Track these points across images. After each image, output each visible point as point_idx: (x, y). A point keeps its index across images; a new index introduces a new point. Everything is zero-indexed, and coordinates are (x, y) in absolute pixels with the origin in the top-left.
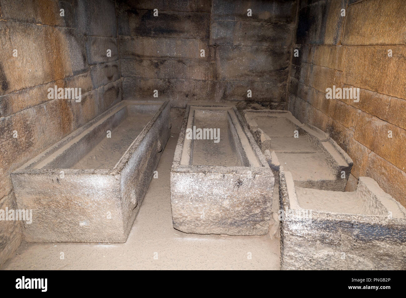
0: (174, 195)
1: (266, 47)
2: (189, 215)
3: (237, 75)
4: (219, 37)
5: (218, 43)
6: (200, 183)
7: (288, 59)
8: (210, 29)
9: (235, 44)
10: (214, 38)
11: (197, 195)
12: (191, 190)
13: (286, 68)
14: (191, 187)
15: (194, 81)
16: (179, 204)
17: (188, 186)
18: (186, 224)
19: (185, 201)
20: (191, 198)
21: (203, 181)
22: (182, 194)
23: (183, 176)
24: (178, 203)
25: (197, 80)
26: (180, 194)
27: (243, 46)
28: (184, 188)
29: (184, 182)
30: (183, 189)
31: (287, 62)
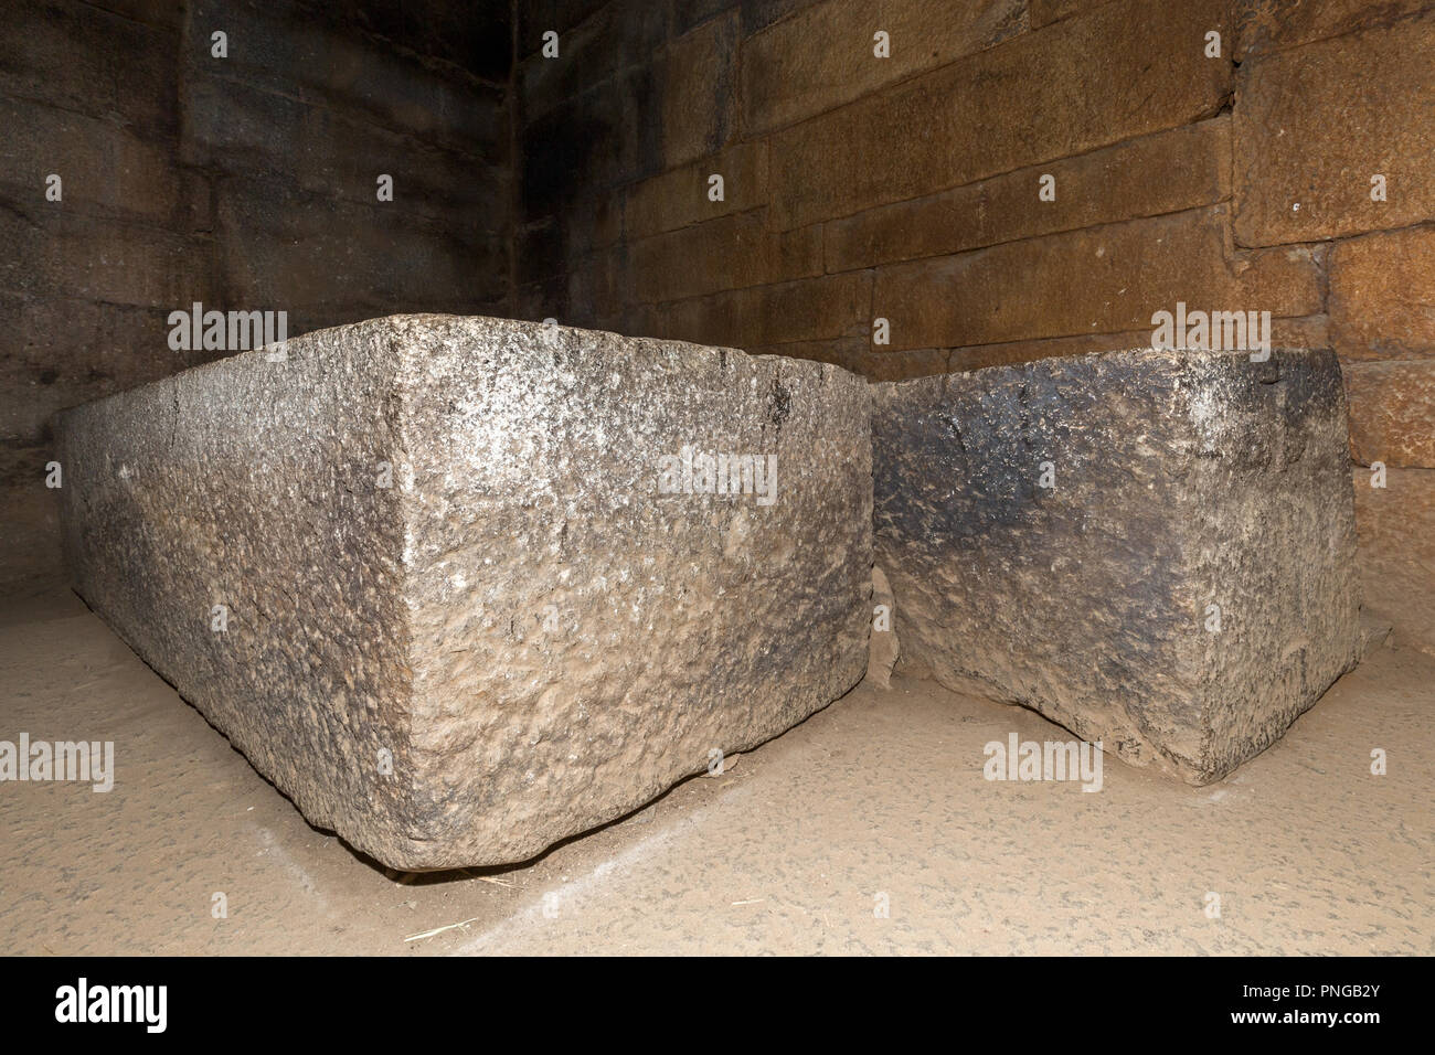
0: (440, 515)
1: (428, 220)
2: (553, 682)
3: (327, 304)
4: (229, 139)
5: (229, 162)
6: (615, 406)
7: (503, 271)
8: (180, 100)
9: (308, 185)
10: (207, 138)
11: (598, 499)
12: (563, 463)
13: (499, 298)
14: (562, 434)
15: (94, 308)
16: (475, 598)
17: (542, 428)
18: (530, 774)
19: (523, 558)
20: (565, 531)
21: (632, 387)
22: (500, 504)
23: (504, 342)
24: (471, 589)
25: (118, 305)
26: (485, 504)
27: (344, 200)
28: (513, 449)
29: (516, 392)
30: (511, 458)
31: (502, 278)
